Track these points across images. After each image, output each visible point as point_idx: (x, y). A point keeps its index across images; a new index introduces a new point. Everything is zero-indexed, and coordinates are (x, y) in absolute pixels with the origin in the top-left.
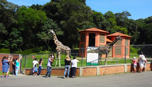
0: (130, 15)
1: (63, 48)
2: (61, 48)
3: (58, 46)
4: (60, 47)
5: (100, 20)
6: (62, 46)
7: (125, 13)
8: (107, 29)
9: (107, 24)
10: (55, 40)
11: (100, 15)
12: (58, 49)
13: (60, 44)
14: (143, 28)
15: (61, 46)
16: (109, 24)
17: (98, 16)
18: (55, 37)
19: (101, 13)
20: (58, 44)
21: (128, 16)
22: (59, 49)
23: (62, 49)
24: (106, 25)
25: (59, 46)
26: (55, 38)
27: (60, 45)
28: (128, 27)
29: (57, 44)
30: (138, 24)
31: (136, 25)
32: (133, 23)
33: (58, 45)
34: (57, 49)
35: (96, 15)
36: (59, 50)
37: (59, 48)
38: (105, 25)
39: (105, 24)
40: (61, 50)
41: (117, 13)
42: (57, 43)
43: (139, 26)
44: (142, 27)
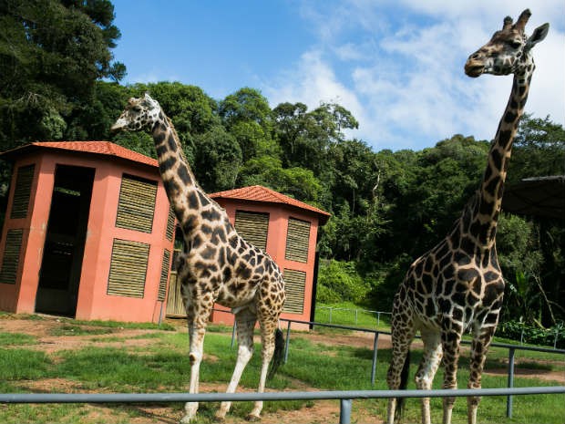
0: (354, 125)
1: (247, 257)
2: (232, 261)
3: (203, 236)
4: (222, 250)
5: (188, 123)
6: (233, 242)
7: (332, 110)
8: (220, 172)
9: (224, 149)
10: (178, 180)
11: (193, 100)
12: (207, 262)
13: (221, 223)
14: (407, 187)
15: (228, 237)
16: (234, 150)
17: (184, 104)
18: (176, 155)
19: (198, 89)
20: (206, 222)
21: (345, 126)
22: (214, 268)
23: (233, 269)
24: (220, 152)
25: (215, 241)
26: (173, 160)
27: (219, 231)
28: (340, 177)
29: (192, 218)
30: (387, 166)
31: (375, 169)
32: (362, 159)
33: (206, 229)
34: (198, 265)
35: (176, 98)
36: (214, 274)
37: (215, 261)
38: (214, 153)
39: (212, 148)
40: (227, 273)
41: (287, 104)
42: (197, 213)
43: (390, 174)
44: (403, 181)
